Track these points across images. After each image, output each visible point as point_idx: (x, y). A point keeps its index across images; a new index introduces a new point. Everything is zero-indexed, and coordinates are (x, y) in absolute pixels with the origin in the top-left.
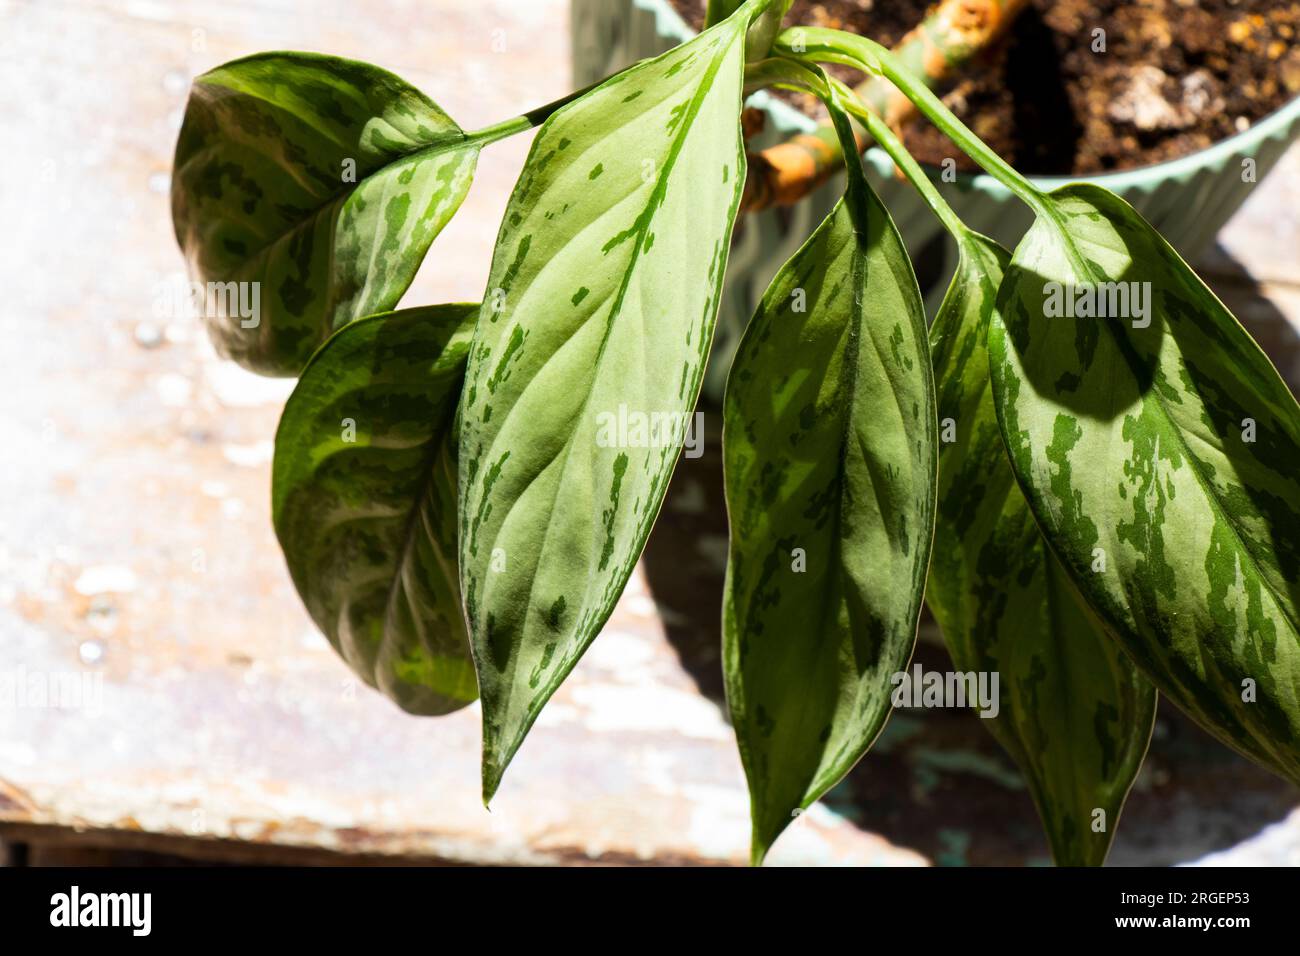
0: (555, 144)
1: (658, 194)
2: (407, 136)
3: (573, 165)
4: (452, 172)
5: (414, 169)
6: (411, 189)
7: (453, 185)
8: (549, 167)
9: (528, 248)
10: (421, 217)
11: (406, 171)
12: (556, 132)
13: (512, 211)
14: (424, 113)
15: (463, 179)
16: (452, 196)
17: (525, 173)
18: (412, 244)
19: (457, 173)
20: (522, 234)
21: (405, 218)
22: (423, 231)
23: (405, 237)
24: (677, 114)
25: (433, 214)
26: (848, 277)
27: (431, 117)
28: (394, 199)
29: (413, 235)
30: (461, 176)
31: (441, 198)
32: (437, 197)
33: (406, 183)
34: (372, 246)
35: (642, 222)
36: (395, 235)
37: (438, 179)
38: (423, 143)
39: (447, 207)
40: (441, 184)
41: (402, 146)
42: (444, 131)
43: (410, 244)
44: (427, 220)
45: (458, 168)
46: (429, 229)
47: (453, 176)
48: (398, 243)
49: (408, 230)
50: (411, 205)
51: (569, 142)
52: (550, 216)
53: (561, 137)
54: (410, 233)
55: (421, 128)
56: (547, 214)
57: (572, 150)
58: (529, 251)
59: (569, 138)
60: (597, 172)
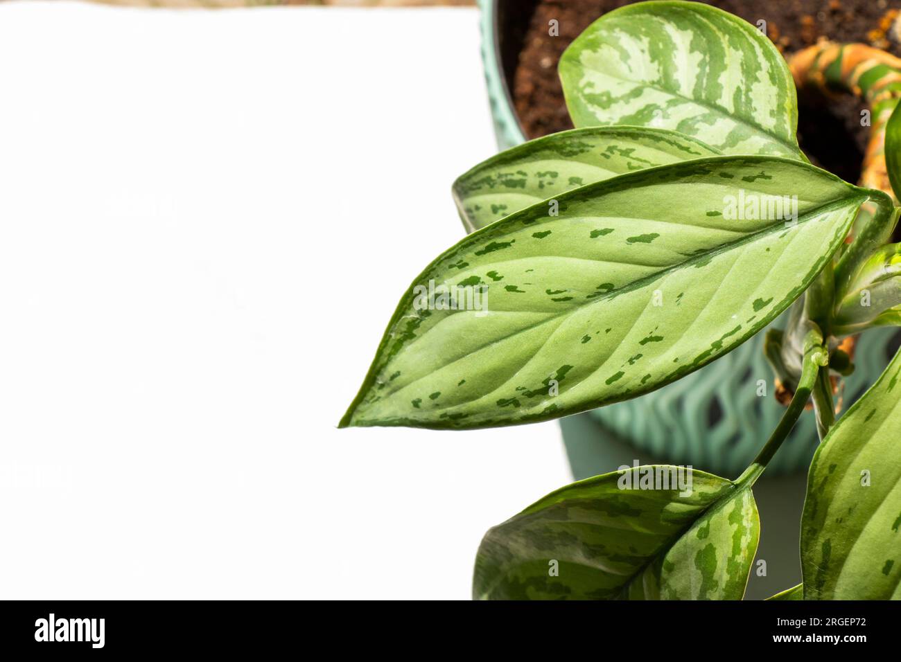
0: (826, 472)
2: (692, 504)
3: (845, 480)
4: (740, 515)
5: (708, 525)
6: (713, 539)
7: (745, 523)
8: (827, 488)
9: (830, 548)
10: (730, 555)
11: (701, 529)
12: (823, 464)
13: (807, 528)
14: (698, 484)
15: (750, 516)
16: (748, 531)
17: (810, 500)
18: (731, 578)
19: (743, 513)
20: (821, 540)
21: (716, 561)
22: (737, 565)
23: (721, 576)
25: (740, 550)
27: (705, 484)
28: (699, 553)
29: (728, 571)
30: (747, 514)
31: (741, 537)
32: (737, 538)
33: (706, 537)
34: (691, 592)
36: (712, 577)
37: (731, 523)
38: (707, 504)
39: (749, 540)
40: (735, 526)
41: (690, 513)
42: (719, 489)
43: (728, 579)
44: (737, 556)
45: (743, 510)
46: (743, 562)
47: (742, 517)
48: (717, 582)
49: (722, 569)
50: (717, 551)
51: (835, 466)
52: (839, 521)
53: (828, 465)
54: (725, 571)
55: (701, 494)
56: (837, 520)
57: (839, 470)
58: (832, 550)
59: (835, 463)
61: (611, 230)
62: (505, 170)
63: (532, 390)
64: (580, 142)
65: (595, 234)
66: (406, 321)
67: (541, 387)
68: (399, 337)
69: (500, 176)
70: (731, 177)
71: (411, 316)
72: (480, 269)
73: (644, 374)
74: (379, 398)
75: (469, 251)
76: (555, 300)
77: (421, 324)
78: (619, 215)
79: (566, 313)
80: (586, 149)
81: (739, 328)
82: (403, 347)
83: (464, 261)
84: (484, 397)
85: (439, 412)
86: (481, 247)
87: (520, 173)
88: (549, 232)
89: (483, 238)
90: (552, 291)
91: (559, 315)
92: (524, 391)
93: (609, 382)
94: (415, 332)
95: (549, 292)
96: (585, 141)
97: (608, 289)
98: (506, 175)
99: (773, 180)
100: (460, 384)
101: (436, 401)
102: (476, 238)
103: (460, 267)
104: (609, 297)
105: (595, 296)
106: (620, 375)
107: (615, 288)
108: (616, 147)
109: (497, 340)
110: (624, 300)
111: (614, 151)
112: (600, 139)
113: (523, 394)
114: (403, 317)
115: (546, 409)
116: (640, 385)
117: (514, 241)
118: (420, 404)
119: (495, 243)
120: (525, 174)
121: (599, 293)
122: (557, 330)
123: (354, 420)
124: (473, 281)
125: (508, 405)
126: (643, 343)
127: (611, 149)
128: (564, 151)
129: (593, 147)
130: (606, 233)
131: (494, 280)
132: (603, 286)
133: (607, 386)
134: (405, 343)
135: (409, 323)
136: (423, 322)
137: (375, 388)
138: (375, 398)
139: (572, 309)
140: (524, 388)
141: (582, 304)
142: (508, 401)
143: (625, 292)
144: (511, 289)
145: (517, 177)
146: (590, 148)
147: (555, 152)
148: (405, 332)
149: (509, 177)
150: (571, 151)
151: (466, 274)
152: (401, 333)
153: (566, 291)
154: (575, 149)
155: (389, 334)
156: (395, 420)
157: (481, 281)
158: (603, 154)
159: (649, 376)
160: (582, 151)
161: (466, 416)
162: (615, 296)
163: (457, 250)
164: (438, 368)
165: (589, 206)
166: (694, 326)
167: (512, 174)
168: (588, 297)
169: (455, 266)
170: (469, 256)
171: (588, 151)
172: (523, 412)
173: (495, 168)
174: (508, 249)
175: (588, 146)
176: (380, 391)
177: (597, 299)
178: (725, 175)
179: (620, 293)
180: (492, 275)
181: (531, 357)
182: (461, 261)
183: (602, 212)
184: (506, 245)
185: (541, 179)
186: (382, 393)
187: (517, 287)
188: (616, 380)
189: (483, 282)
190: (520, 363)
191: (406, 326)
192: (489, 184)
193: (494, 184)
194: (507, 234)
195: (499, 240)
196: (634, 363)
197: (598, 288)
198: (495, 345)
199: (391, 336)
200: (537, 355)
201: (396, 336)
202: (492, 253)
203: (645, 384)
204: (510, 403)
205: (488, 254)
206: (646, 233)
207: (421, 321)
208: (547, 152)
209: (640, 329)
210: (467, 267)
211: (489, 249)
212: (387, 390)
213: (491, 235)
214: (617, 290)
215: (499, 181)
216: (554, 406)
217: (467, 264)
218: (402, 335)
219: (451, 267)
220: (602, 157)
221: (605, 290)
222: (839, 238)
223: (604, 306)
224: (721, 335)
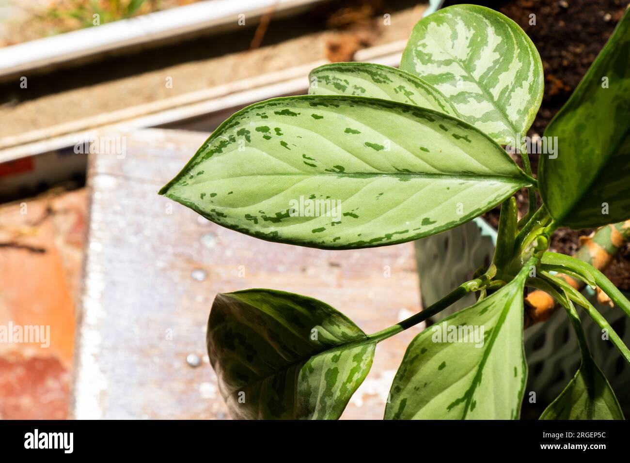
0: (418, 351)
1: (477, 379)
2: (335, 337)
3: (429, 362)
4: (361, 358)
5: (340, 355)
6: (339, 365)
7: (362, 365)
8: (416, 363)
9: (405, 405)
10: (345, 381)
11: (335, 355)
12: (419, 345)
13: (396, 385)
14: (344, 325)
15: (367, 361)
16: (361, 371)
17: (402, 366)
18: (340, 396)
19: (364, 358)
20: (401, 397)
21: (336, 381)
22: (346, 389)
23: (336, 391)
24: (486, 335)
25: (352, 381)
26: (584, 412)
27: (349, 327)
28: (329, 370)
29: (341, 391)
30: (366, 360)
31: (355, 372)
32: (353, 371)
33: (336, 362)
34: (318, 392)
35: (469, 394)
36: (331, 389)
37: (353, 361)
38: (344, 341)
39: (359, 377)
40: (355, 364)
41: (333, 342)
42: (356, 335)
43: (339, 395)
44: (348, 384)
45: (365, 355)
46: (350, 389)
47: (362, 360)
48: (333, 394)
49: (338, 387)
50: (339, 374)
51: (426, 350)
52: (417, 389)
53: (421, 347)
54: (339, 389)
55: (343, 333)
56: (415, 388)
57: (428, 354)
58: (406, 407)
59: (427, 348)
60: (442, 366)
61: (359, 133)
62: (338, 75)
63: (268, 216)
64: (385, 75)
65: (348, 131)
66: (220, 140)
67: (273, 217)
68: (213, 148)
69: (334, 78)
70: (446, 130)
71: (225, 138)
72: (273, 122)
73: (337, 236)
74: (188, 184)
75: (272, 109)
76: (306, 163)
77: (228, 146)
78: (368, 124)
79: (308, 175)
80: (387, 81)
81: (407, 231)
82: (213, 156)
83: (266, 115)
84: (240, 208)
85: (212, 207)
86: (280, 109)
87: (345, 81)
88: (322, 117)
89: (283, 104)
90: (307, 156)
91: (304, 174)
92: (263, 214)
93: (314, 231)
94: (223, 149)
95: (304, 156)
96: (389, 75)
97: (340, 170)
98: (338, 79)
99: (471, 144)
100: (229, 193)
101: (213, 198)
102: (278, 102)
103: (263, 117)
104: (339, 176)
105: (330, 171)
106: (322, 229)
107: (344, 171)
108: (405, 87)
109: (261, 175)
110: (347, 181)
111: (402, 90)
112: (398, 78)
113: (262, 216)
114: (220, 136)
115: (271, 233)
116: (331, 242)
117: (299, 114)
118: (204, 197)
119: (288, 110)
120: (348, 83)
121: (334, 171)
122: (299, 183)
123: (169, 192)
124: (265, 129)
125: (250, 220)
126: (345, 215)
127: (401, 88)
128: (375, 77)
129: (392, 82)
130: (355, 133)
131: (277, 134)
132: (337, 167)
133: (312, 233)
134: (214, 154)
135: (221, 142)
136: (230, 144)
137: (188, 177)
138: (185, 184)
139: (314, 174)
140: (263, 213)
141: (321, 173)
142: (252, 217)
143: (349, 176)
144: (284, 144)
145: (343, 83)
146: (389, 82)
147: (370, 76)
148: (217, 147)
149: (339, 82)
150: (378, 79)
151: (263, 123)
152: (215, 147)
153: (314, 160)
154: (381, 79)
155: (208, 144)
156: (188, 202)
157: (270, 131)
158: (395, 89)
159: (339, 238)
160: (385, 82)
161: (226, 217)
162: (342, 177)
163: (265, 105)
164: (223, 178)
166: (381, 218)
167: (341, 80)
168: (326, 170)
169: (260, 115)
170: (270, 112)
171: (388, 83)
172: (257, 228)
173: (333, 72)
174: (294, 117)
175: (389, 80)
176: (190, 180)
177: (331, 174)
178: (442, 127)
179: (346, 176)
180: (277, 130)
181: (276, 194)
182: (265, 113)
183: (360, 118)
184: (294, 114)
185: (355, 90)
186: (189, 181)
187: (287, 144)
188: (319, 232)
189: (270, 133)
190: (268, 195)
191: (219, 143)
192: (326, 81)
193: (329, 82)
194: (298, 107)
195: (291, 110)
196: (334, 225)
197: (334, 167)
198: (259, 177)
199: (208, 146)
200: (280, 195)
201: (211, 147)
202: (284, 116)
203: (335, 243)
204: (252, 219)
205: (281, 115)
206: (378, 144)
207: (229, 143)
208: (366, 74)
209: (350, 204)
210: (266, 119)
211: (285, 113)
212: (193, 180)
213: (288, 104)
214: (345, 173)
215: (332, 81)
216: (276, 233)
217: (266, 117)
218: (215, 148)
219: (258, 115)
220: (394, 91)
221: (338, 170)
222: (496, 201)
223: (333, 180)
224: (394, 231)
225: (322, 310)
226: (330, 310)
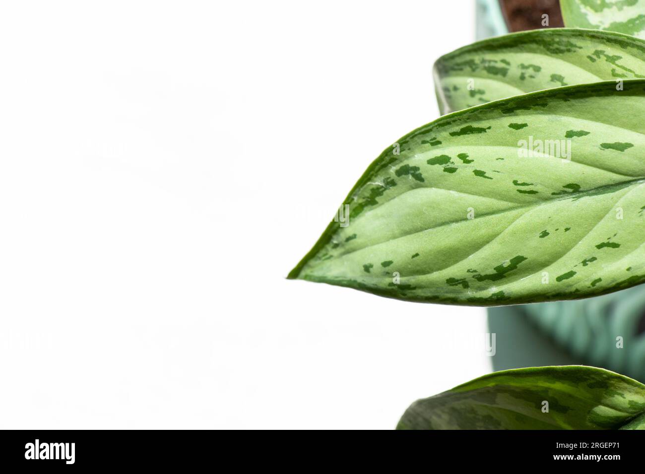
2: (620, 411)
27: (637, 393)
41: (617, 418)
55: (631, 403)
61: (587, 133)
62: (489, 56)
63: (483, 274)
64: (568, 42)
65: (570, 135)
66: (371, 187)
67: (492, 273)
68: (361, 201)
69: (483, 61)
71: (377, 183)
72: (452, 149)
73: (596, 277)
74: (331, 256)
75: (445, 130)
76: (520, 191)
77: (385, 193)
78: (597, 119)
79: (528, 206)
80: (573, 49)
82: (363, 212)
83: (438, 139)
84: (435, 273)
85: (388, 280)
86: (457, 128)
87: (503, 61)
88: (525, 125)
89: (460, 120)
90: (519, 182)
91: (522, 207)
92: (475, 274)
93: (559, 279)
94: (377, 199)
95: (515, 183)
96: (574, 41)
97: (574, 189)
98: (490, 61)
100: (413, 257)
101: (387, 269)
102: (453, 119)
103: (433, 144)
104: (574, 198)
105: (559, 194)
106: (571, 274)
107: (581, 189)
108: (604, 52)
109: (457, 221)
110: (587, 202)
111: (602, 56)
112: (589, 42)
113: (473, 277)
114: (369, 183)
115: (493, 295)
116: (590, 287)
117: (489, 128)
118: (371, 269)
119: (471, 127)
120: (508, 64)
121: (565, 192)
122: (518, 220)
123: (303, 273)
124: (443, 160)
125: (456, 285)
126: (600, 247)
127: (598, 53)
128: (551, 47)
129: (580, 48)
130: (582, 135)
131: (464, 162)
132: (569, 186)
133: (557, 283)
134: (365, 208)
135: (373, 190)
136: (387, 191)
137: (329, 247)
138: (328, 256)
139: (536, 203)
140: (475, 271)
141: (546, 199)
142: (458, 281)
143: (590, 195)
144: (479, 173)
145: (500, 65)
146: (577, 49)
147: (542, 47)
148: (368, 198)
149: (492, 64)
150: (558, 49)
151: (437, 152)
152: (364, 198)
153: (532, 184)
154: (562, 48)
155: (352, 197)
156: (343, 280)
157: (451, 161)
158: (589, 57)
159: (600, 280)
160: (569, 51)
161: (414, 288)
162: (579, 197)
163: (433, 127)
164: (394, 237)
165: (569, 106)
167: (496, 62)
168: (553, 194)
169: (428, 142)
170: (443, 135)
171: (575, 51)
172: (470, 293)
173: (480, 53)
174: (483, 134)
175: (575, 46)
176: (334, 250)
177: (561, 197)
179: (585, 195)
180: (463, 157)
181: (488, 242)
182: (435, 138)
183: (581, 114)
184: (481, 130)
185: (524, 71)
186: (335, 253)
187: (485, 173)
188: (567, 278)
189: (453, 163)
190: (476, 246)
191: (370, 192)
192: (471, 67)
193: (476, 68)
194: (485, 120)
195: (475, 125)
196: (587, 264)
197: (564, 187)
198: (454, 225)
199: (353, 199)
200: (493, 242)
201: (357, 200)
202: (466, 135)
203: (595, 287)
204: (460, 283)
205: (462, 136)
206: (621, 142)
207: (385, 189)
208: (534, 46)
209: (598, 234)
210: (439, 145)
211: (464, 132)
212: (340, 250)
213: (468, 119)
214: (582, 192)
215: (481, 66)
216: (501, 293)
217: (440, 143)
218: (364, 200)
219: (424, 142)
220: (588, 60)
221: (571, 190)
223: (567, 206)
225: (593, 378)
226: (605, 376)
